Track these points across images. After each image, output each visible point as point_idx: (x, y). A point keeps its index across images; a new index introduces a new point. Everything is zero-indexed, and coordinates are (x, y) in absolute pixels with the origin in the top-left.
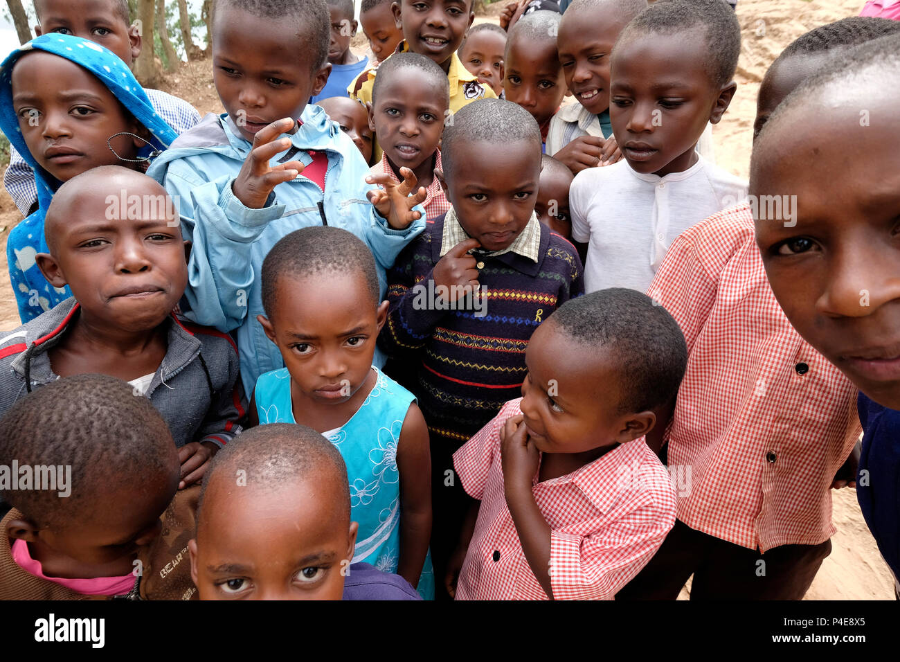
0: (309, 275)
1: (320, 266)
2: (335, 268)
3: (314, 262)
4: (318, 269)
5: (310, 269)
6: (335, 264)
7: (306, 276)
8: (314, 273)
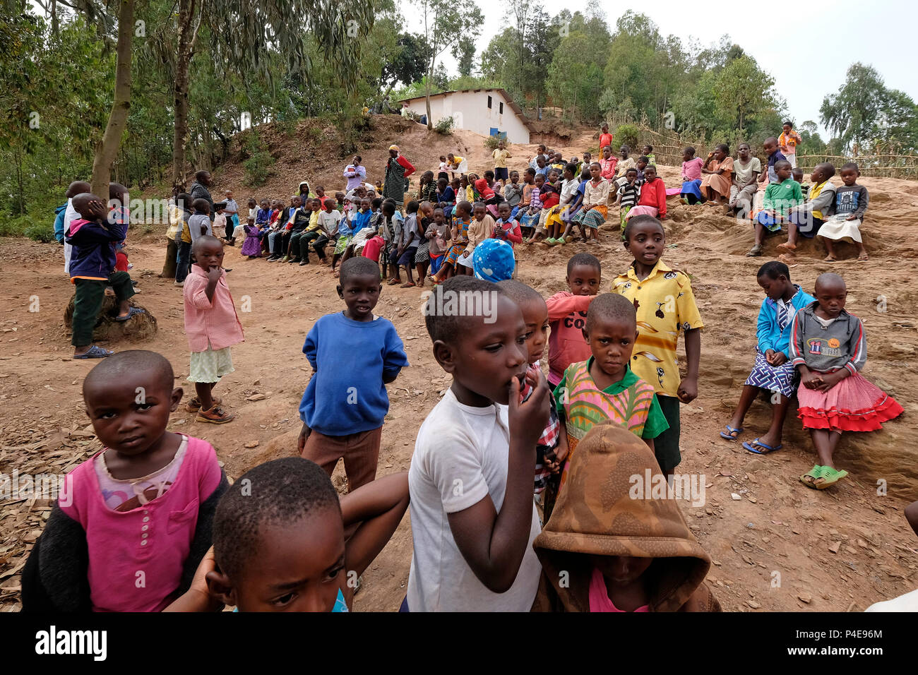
0: (299, 520)
1: (307, 506)
2: (320, 505)
3: (300, 503)
4: (306, 510)
5: (298, 512)
6: (319, 501)
7: (296, 521)
8: (303, 516)
